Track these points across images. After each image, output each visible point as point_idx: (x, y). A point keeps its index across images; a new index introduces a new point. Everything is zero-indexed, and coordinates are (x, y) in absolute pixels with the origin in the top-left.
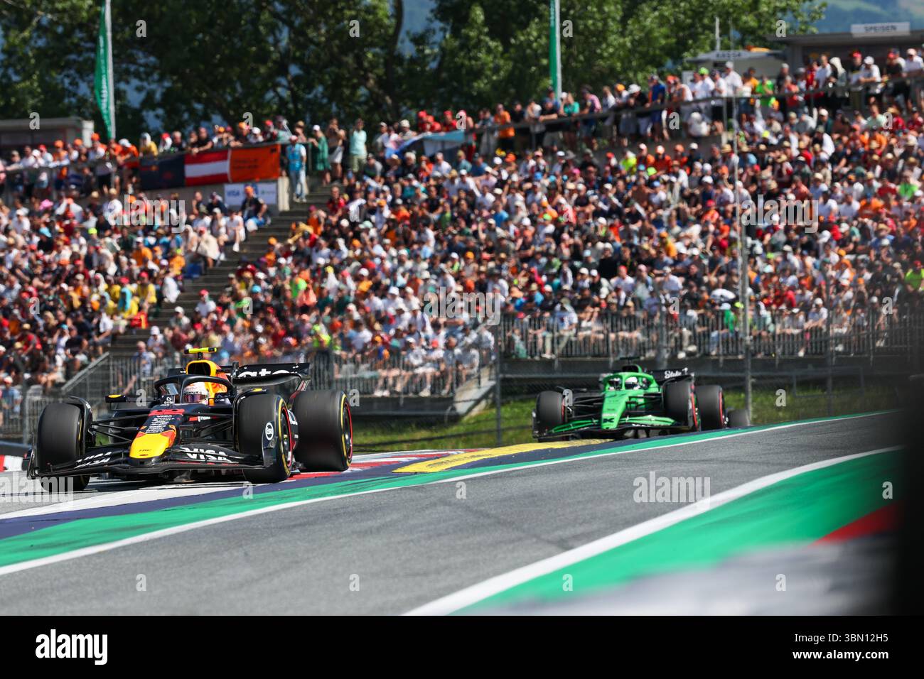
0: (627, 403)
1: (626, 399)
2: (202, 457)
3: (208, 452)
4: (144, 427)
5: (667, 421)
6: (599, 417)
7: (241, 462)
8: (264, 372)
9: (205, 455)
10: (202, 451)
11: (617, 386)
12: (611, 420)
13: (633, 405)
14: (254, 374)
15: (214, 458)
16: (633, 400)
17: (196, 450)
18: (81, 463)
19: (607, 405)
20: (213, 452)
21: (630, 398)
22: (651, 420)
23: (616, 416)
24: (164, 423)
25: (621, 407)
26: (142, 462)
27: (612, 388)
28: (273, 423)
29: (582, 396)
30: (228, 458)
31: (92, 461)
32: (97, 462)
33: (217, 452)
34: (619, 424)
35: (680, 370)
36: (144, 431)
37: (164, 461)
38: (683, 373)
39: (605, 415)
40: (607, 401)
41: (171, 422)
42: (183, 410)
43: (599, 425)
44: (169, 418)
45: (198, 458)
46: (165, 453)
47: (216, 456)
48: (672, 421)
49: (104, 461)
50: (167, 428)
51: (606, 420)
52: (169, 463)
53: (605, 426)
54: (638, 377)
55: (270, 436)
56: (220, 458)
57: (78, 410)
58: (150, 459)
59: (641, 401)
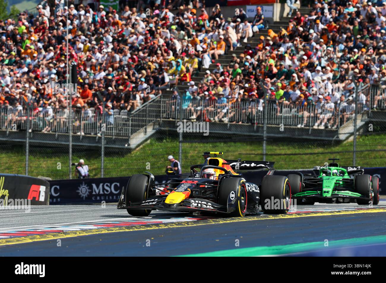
0: (335, 183)
1: (334, 181)
2: (199, 205)
3: (203, 203)
4: (176, 188)
5: (357, 195)
6: (321, 190)
7: (218, 209)
8: (253, 165)
9: (201, 204)
10: (200, 202)
11: (327, 174)
12: (328, 192)
13: (338, 185)
14: (248, 165)
15: (205, 206)
16: (338, 182)
17: (197, 202)
18: (144, 203)
19: (325, 183)
20: (205, 203)
21: (337, 180)
22: (348, 193)
23: (330, 190)
24: (186, 187)
25: (332, 186)
26: (170, 206)
27: (324, 175)
28: (235, 192)
29: (308, 178)
30: (212, 206)
31: (149, 202)
32: (151, 203)
33: (207, 203)
34: (332, 195)
35: (356, 167)
36: (175, 190)
37: (181, 206)
38: (358, 169)
39: (325, 189)
40: (324, 181)
41: (189, 187)
42: (197, 182)
43: (321, 194)
44: (189, 185)
45: (198, 205)
46: (182, 202)
47: (207, 205)
48: (360, 195)
49: (154, 203)
50: (186, 190)
51: (325, 192)
52: (182, 207)
53: (325, 195)
54: (337, 170)
55: (232, 198)
56: (208, 206)
57: (147, 178)
58: (174, 204)
59: (341, 183)
